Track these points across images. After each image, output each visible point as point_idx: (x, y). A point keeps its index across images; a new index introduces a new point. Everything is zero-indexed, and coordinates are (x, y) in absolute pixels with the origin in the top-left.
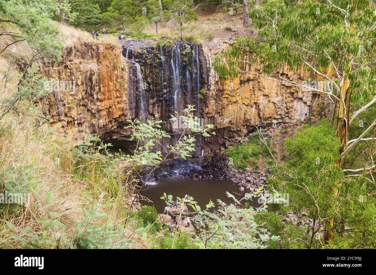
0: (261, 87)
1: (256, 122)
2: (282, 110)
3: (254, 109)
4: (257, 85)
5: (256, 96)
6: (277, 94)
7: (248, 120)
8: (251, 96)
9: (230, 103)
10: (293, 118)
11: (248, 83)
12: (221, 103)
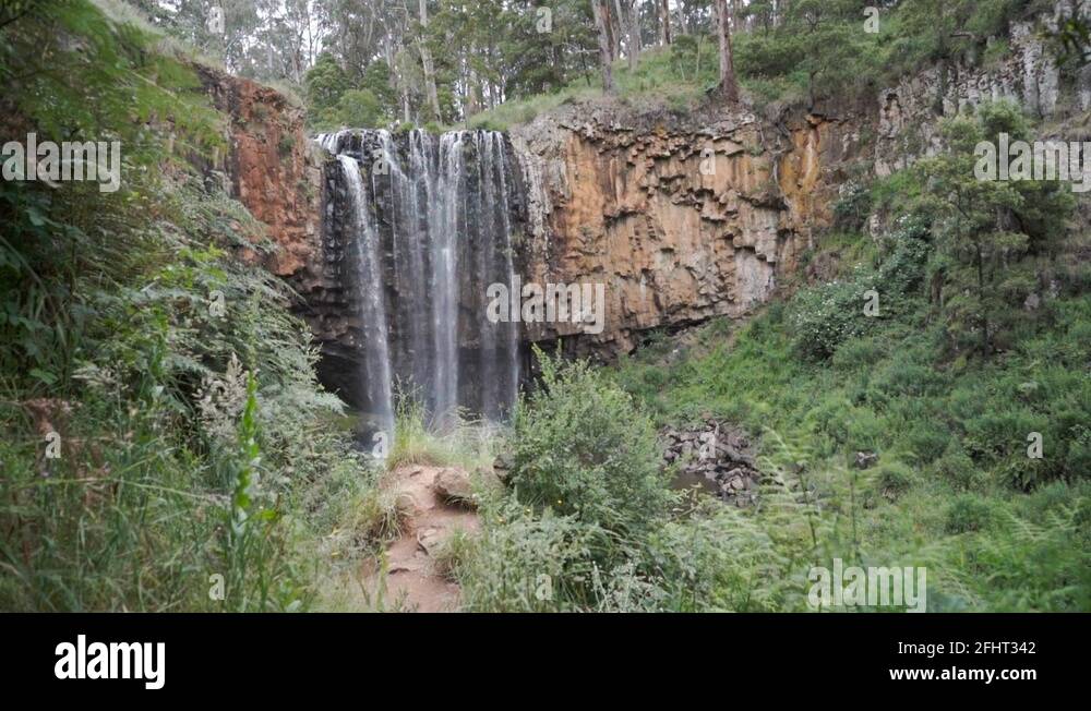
0: (655, 229)
1: (651, 318)
2: (709, 282)
3: (642, 288)
4: (645, 227)
5: (646, 252)
6: (693, 245)
7: (632, 313)
8: (632, 255)
9: (585, 271)
10: (737, 300)
11: (625, 223)
12: (561, 270)
